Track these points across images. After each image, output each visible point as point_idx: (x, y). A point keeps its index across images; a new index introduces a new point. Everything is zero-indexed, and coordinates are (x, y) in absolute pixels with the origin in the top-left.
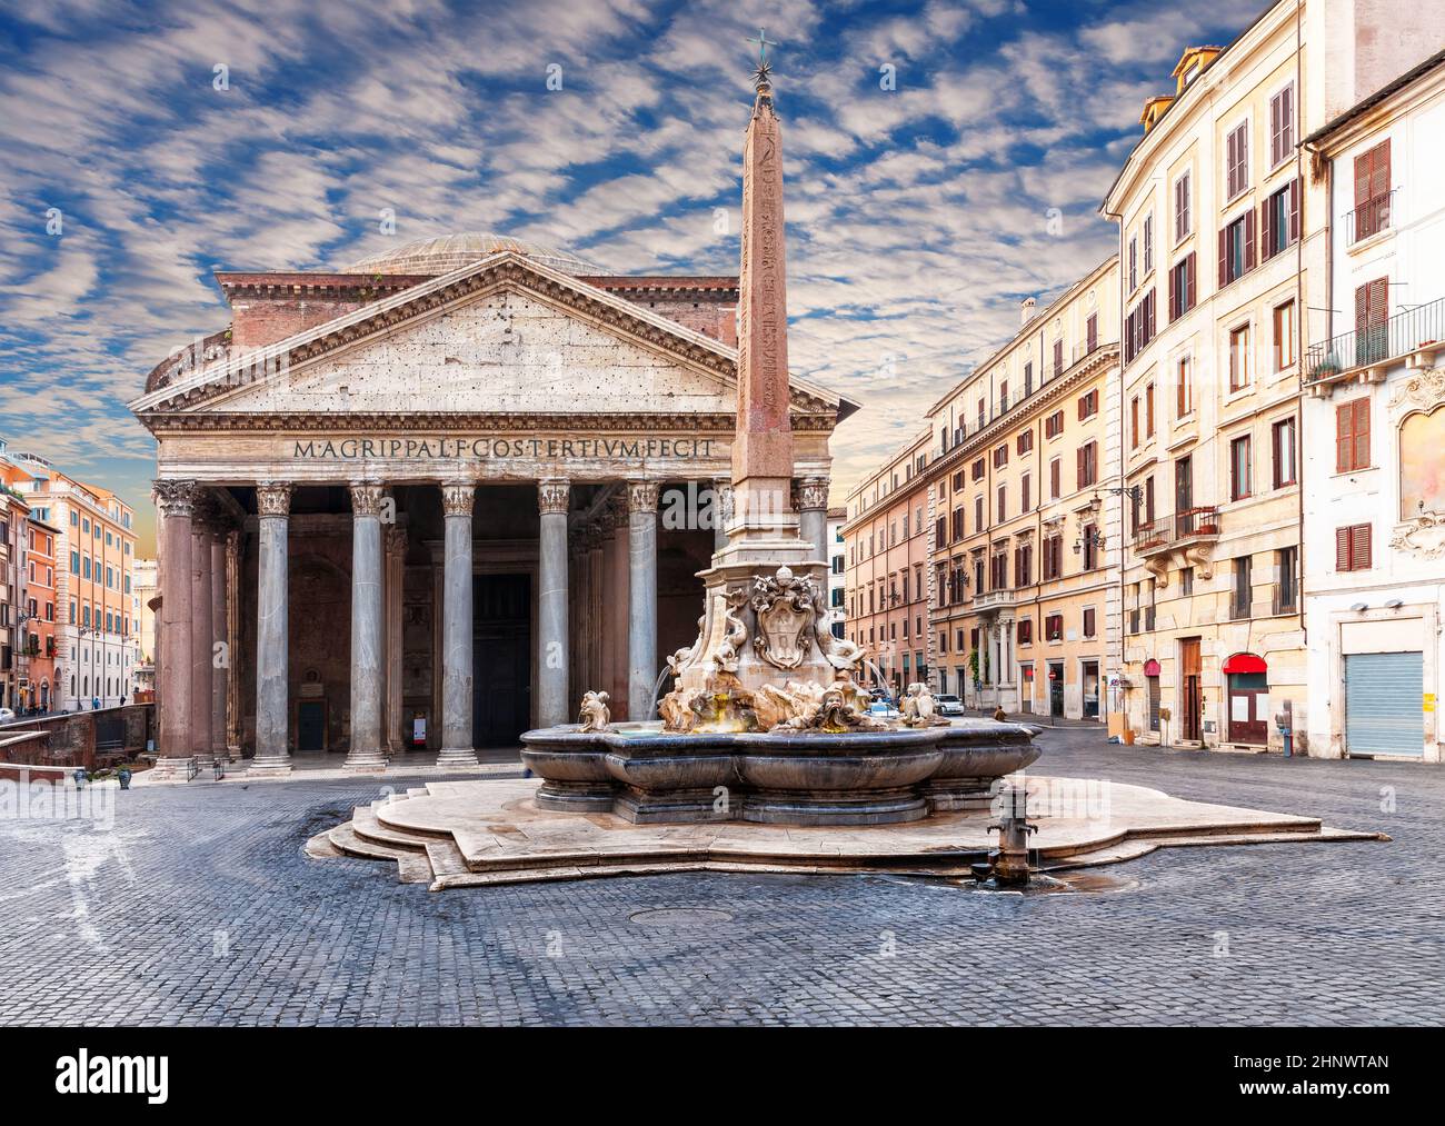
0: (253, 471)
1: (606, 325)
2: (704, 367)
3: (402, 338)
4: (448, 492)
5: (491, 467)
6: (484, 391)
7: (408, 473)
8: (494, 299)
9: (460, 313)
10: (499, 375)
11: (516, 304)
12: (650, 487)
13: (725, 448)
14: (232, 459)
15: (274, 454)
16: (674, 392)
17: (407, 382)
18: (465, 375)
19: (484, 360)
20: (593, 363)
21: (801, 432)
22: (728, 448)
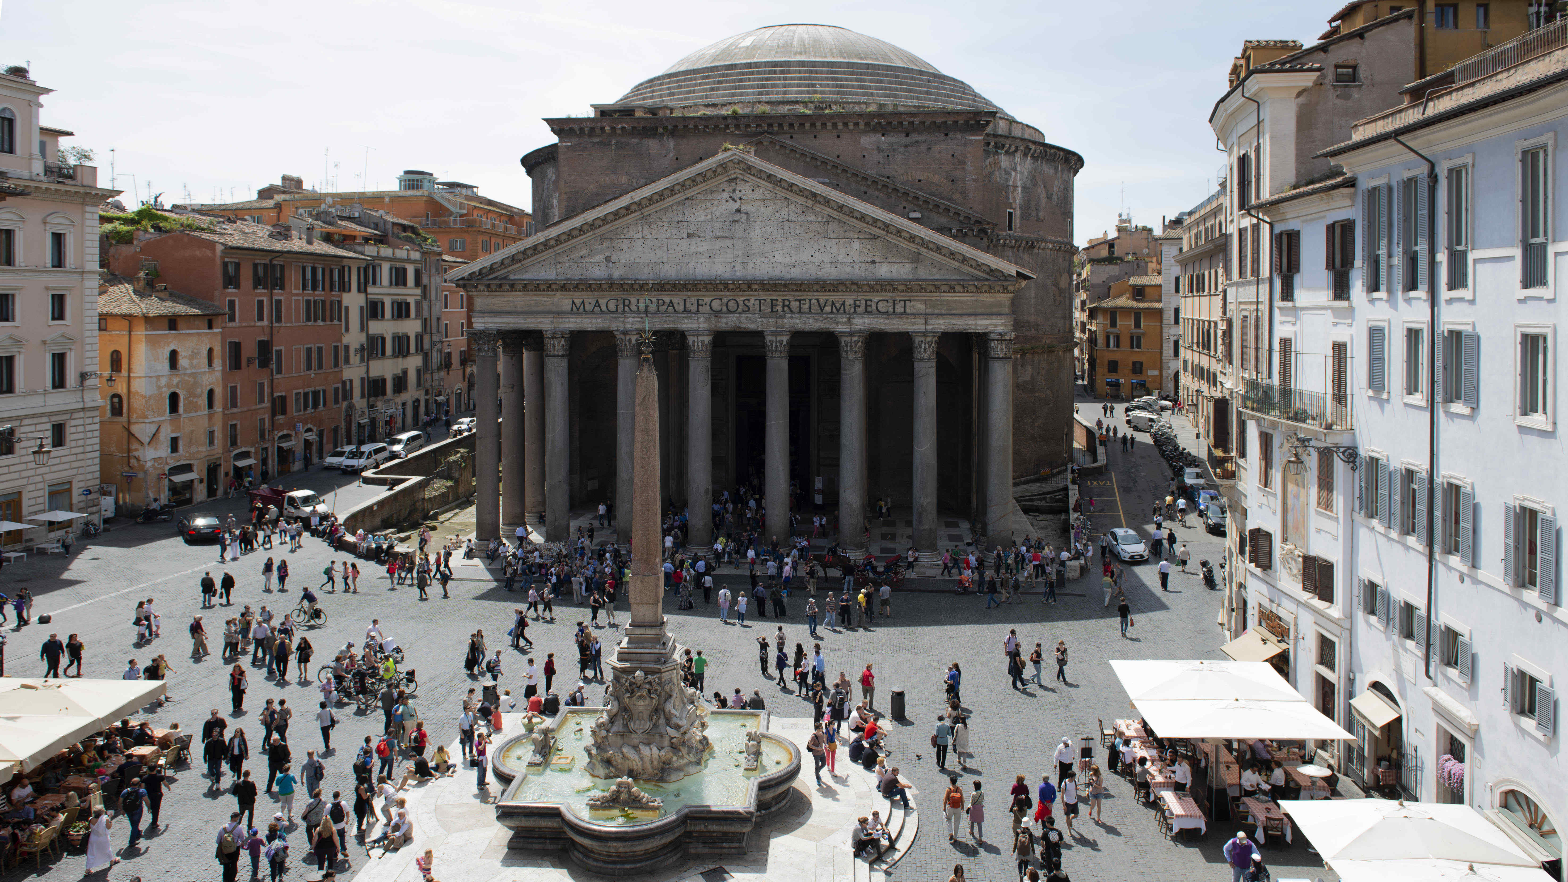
0: (540, 322)
2: (901, 240)
3: (653, 218)
4: (690, 338)
5: (724, 320)
6: (718, 260)
8: (726, 185)
9: (702, 196)
10: (731, 246)
11: (744, 189)
12: (855, 338)
13: (920, 307)
14: (522, 313)
15: (556, 309)
16: (877, 259)
17: (657, 251)
18: (703, 247)
19: (718, 234)
20: (808, 236)
21: (985, 295)
22: (924, 306)
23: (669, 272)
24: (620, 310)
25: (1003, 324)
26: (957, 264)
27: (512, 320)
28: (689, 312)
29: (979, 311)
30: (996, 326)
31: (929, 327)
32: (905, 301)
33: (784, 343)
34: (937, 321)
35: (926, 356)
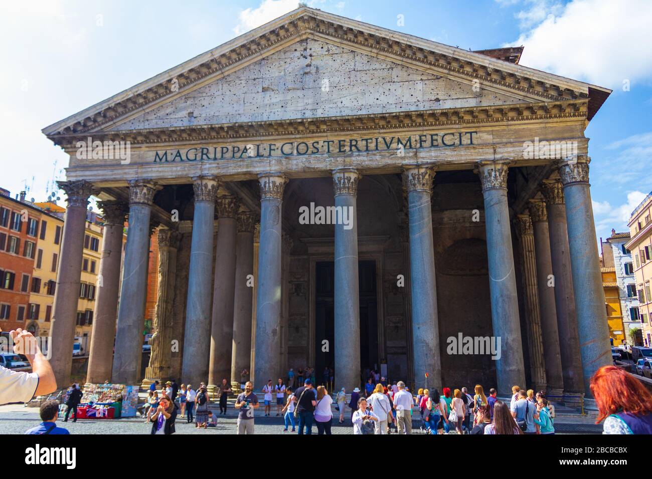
0: (125, 173)
1: (382, 53)
2: (463, 76)
3: (233, 77)
4: (262, 181)
5: (295, 162)
6: (290, 108)
7: (232, 170)
8: (299, 45)
9: (274, 57)
10: (301, 96)
11: (315, 47)
12: (422, 171)
13: (487, 137)
15: (141, 161)
16: (440, 97)
17: (235, 106)
18: (276, 98)
19: (290, 87)
20: (373, 82)
21: (555, 120)
22: (491, 137)
24: (198, 158)
26: (522, 93)
27: (101, 172)
28: (262, 156)
29: (550, 137)
31: (498, 156)
32: (471, 133)
33: (352, 180)
34: (506, 150)
35: (497, 184)
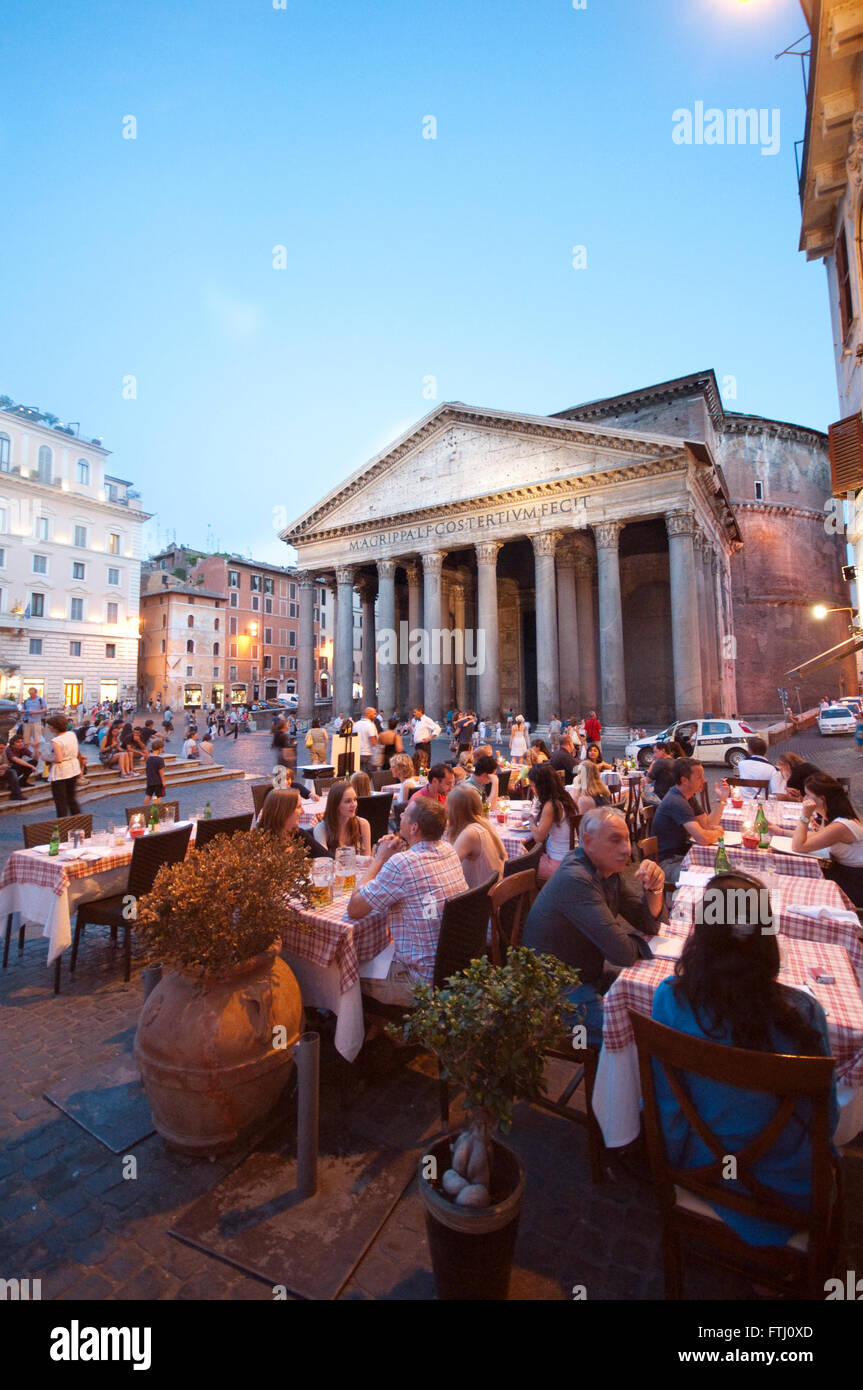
0: (332, 561)
3: (397, 473)
4: (426, 558)
5: (446, 539)
7: (402, 550)
8: (445, 436)
9: (427, 450)
10: (449, 481)
11: (458, 435)
12: (543, 537)
14: (324, 556)
15: (341, 550)
16: (561, 466)
17: (401, 497)
18: (431, 485)
19: (441, 473)
20: (507, 458)
21: (658, 476)
22: (601, 499)
23: (409, 508)
24: (379, 544)
25: (679, 501)
26: (629, 453)
28: (422, 537)
29: (654, 493)
30: (671, 504)
31: (607, 517)
32: (585, 497)
33: (489, 551)
34: (614, 510)
35: (605, 543)
